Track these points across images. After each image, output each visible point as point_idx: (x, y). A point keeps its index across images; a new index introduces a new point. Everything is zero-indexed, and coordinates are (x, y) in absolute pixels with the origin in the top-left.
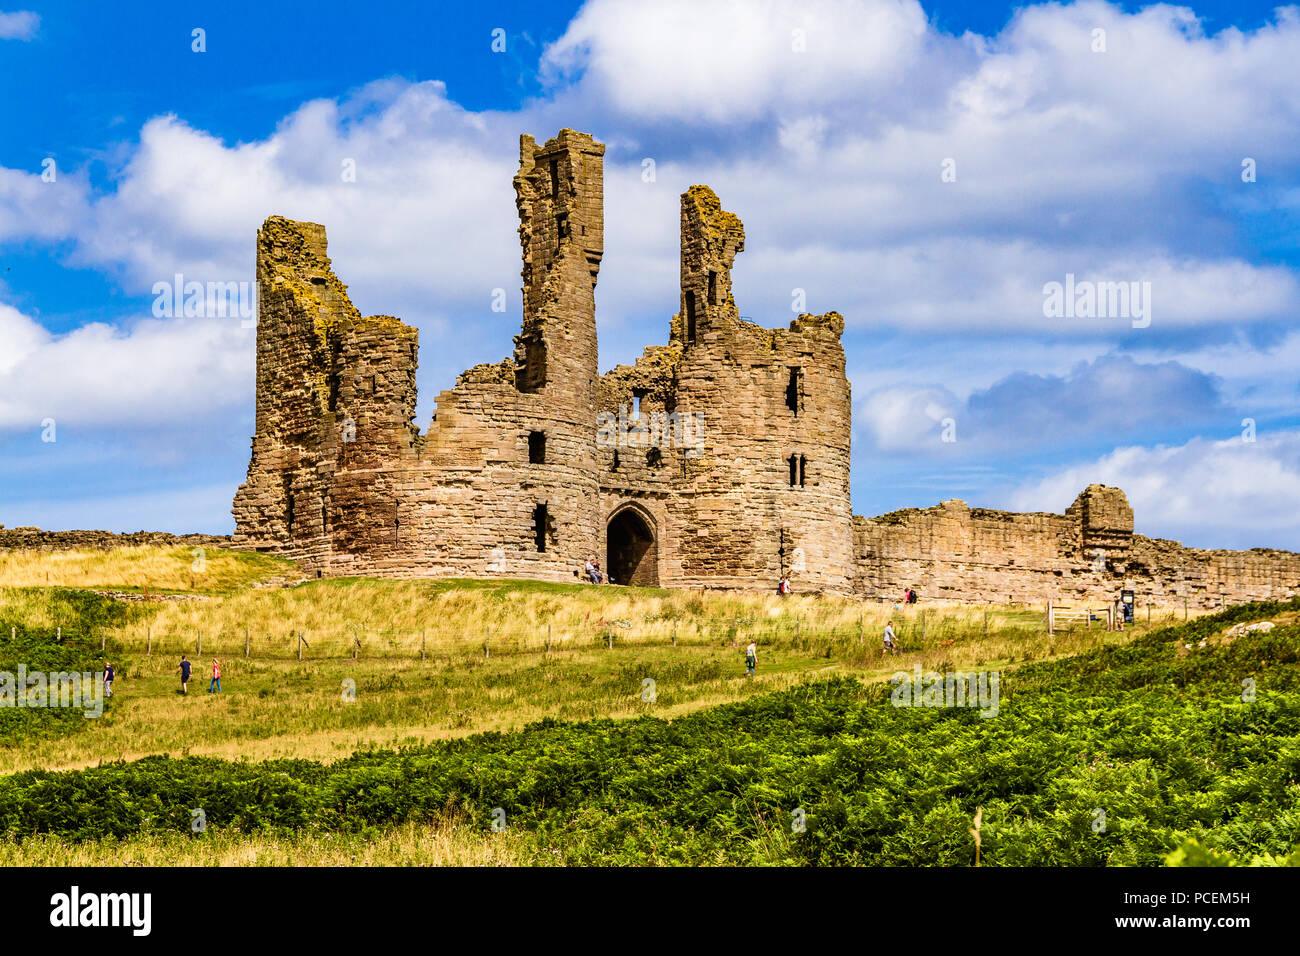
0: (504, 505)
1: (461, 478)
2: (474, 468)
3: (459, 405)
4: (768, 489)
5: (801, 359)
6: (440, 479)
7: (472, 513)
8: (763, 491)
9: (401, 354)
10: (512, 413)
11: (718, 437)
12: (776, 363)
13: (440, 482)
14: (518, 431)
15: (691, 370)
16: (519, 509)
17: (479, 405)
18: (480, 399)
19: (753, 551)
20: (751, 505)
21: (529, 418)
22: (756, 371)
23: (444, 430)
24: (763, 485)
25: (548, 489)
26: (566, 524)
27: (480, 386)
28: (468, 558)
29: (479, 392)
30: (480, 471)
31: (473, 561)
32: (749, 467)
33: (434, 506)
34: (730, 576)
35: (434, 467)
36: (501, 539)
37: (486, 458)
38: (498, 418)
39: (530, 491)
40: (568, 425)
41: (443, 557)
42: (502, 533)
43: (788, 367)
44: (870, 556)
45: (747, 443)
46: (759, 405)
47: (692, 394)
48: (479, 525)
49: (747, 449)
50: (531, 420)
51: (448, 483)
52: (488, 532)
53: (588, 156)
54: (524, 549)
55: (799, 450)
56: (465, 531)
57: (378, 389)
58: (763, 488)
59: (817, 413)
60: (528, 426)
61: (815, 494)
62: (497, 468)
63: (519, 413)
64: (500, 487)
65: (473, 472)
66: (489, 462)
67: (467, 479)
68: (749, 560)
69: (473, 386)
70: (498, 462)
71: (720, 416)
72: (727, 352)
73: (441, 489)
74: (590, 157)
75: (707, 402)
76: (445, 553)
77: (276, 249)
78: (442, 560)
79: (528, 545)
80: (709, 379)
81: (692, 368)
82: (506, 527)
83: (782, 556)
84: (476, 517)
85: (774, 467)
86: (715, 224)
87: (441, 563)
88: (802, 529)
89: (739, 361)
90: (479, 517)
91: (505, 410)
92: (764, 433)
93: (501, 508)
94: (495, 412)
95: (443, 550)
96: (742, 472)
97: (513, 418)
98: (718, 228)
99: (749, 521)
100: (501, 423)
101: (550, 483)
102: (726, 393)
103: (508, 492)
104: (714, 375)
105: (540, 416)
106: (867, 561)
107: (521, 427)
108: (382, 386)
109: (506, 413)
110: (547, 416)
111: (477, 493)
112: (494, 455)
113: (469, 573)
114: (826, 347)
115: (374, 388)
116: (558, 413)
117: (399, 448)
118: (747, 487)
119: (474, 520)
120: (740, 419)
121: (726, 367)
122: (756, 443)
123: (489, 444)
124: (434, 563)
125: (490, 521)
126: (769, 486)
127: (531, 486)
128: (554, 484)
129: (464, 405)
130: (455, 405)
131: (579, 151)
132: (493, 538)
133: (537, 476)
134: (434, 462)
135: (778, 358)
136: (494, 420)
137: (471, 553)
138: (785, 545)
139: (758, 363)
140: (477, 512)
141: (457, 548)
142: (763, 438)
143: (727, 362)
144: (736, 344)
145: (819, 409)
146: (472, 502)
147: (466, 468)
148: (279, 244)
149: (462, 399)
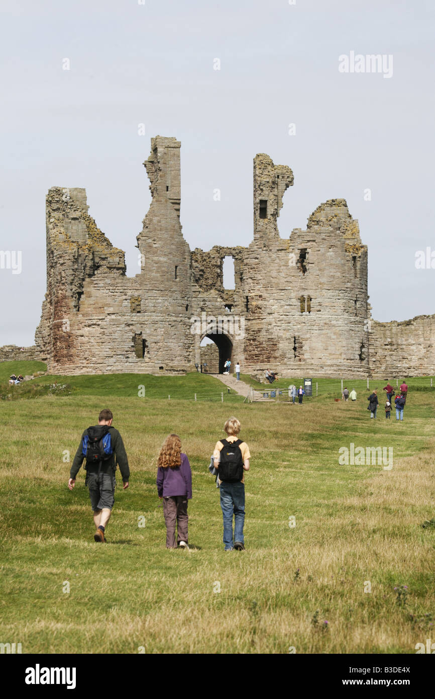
0: (116, 335)
1: (94, 323)
2: (101, 318)
3: (94, 285)
4: (287, 315)
5: (307, 244)
6: (85, 324)
7: (101, 341)
8: (285, 317)
9: (70, 261)
10: (119, 288)
11: (261, 289)
12: (291, 247)
13: (85, 326)
14: (124, 297)
15: (249, 254)
16: (125, 337)
17: (103, 285)
18: (102, 282)
19: (278, 349)
20: (277, 325)
21: (130, 290)
22: (280, 253)
23: (87, 299)
24: (284, 314)
25: (142, 325)
26: (156, 343)
27: (103, 275)
28: (98, 363)
29: (103, 279)
30: (104, 319)
31: (101, 365)
32: (278, 304)
33: (83, 338)
34: (266, 363)
35: (83, 318)
36: (115, 353)
37: (107, 312)
38: (113, 291)
39: (131, 327)
40: (156, 291)
41: (87, 364)
42: (115, 350)
43: (298, 249)
44: (391, 344)
45: (275, 291)
46: (281, 271)
47: (249, 267)
48: (103, 347)
49: (275, 294)
50: (131, 291)
51: (89, 326)
52: (108, 350)
53: (169, 149)
54: (128, 357)
55: (306, 294)
56: (97, 350)
57: (63, 279)
58: (285, 315)
59: (318, 272)
60: (129, 293)
61: (318, 316)
62: (113, 317)
63: (124, 288)
64: (114, 326)
65: (100, 319)
66: (109, 314)
67: (97, 323)
68: (277, 354)
69: (100, 275)
70: (114, 314)
71: (262, 278)
72: (264, 244)
73: (87, 329)
74: (172, 149)
75: (255, 271)
76: (88, 362)
77: (53, 204)
78: (88, 365)
79: (130, 356)
80: (257, 258)
81: (249, 253)
82: (118, 347)
83: (295, 351)
84: (102, 343)
85: (291, 303)
86: (268, 174)
87: (86, 367)
88: (308, 336)
89: (270, 248)
90: (104, 343)
91: (116, 287)
92: (284, 286)
93: (114, 337)
94: (111, 288)
95: (88, 360)
96: (273, 307)
97: (121, 291)
98: (270, 175)
99: (276, 334)
100: (115, 294)
101: (143, 323)
102: (264, 265)
103: (118, 329)
104: (258, 256)
105: (137, 288)
106: (389, 347)
107: (126, 295)
108: (64, 277)
109: (117, 288)
110: (142, 288)
111: (102, 330)
112: (111, 310)
113: (98, 371)
114: (326, 236)
115: (61, 278)
116: (149, 286)
117: (70, 309)
118: (276, 315)
119: (101, 344)
120: (271, 279)
121: (264, 252)
122: (280, 291)
123: (108, 305)
124: (83, 367)
125: (109, 344)
126: (288, 314)
127: (132, 325)
128: (146, 323)
129: (96, 285)
130: (92, 286)
131: (164, 147)
132: (110, 353)
133: (135, 320)
134: (83, 315)
135: (292, 244)
136: (112, 292)
137: (99, 361)
138: (297, 345)
139: (281, 248)
140: (102, 340)
141: (93, 359)
142: (284, 288)
143: (265, 249)
144: (269, 239)
145: (320, 270)
146: (100, 335)
147: (96, 318)
148: (54, 202)
149: (95, 282)
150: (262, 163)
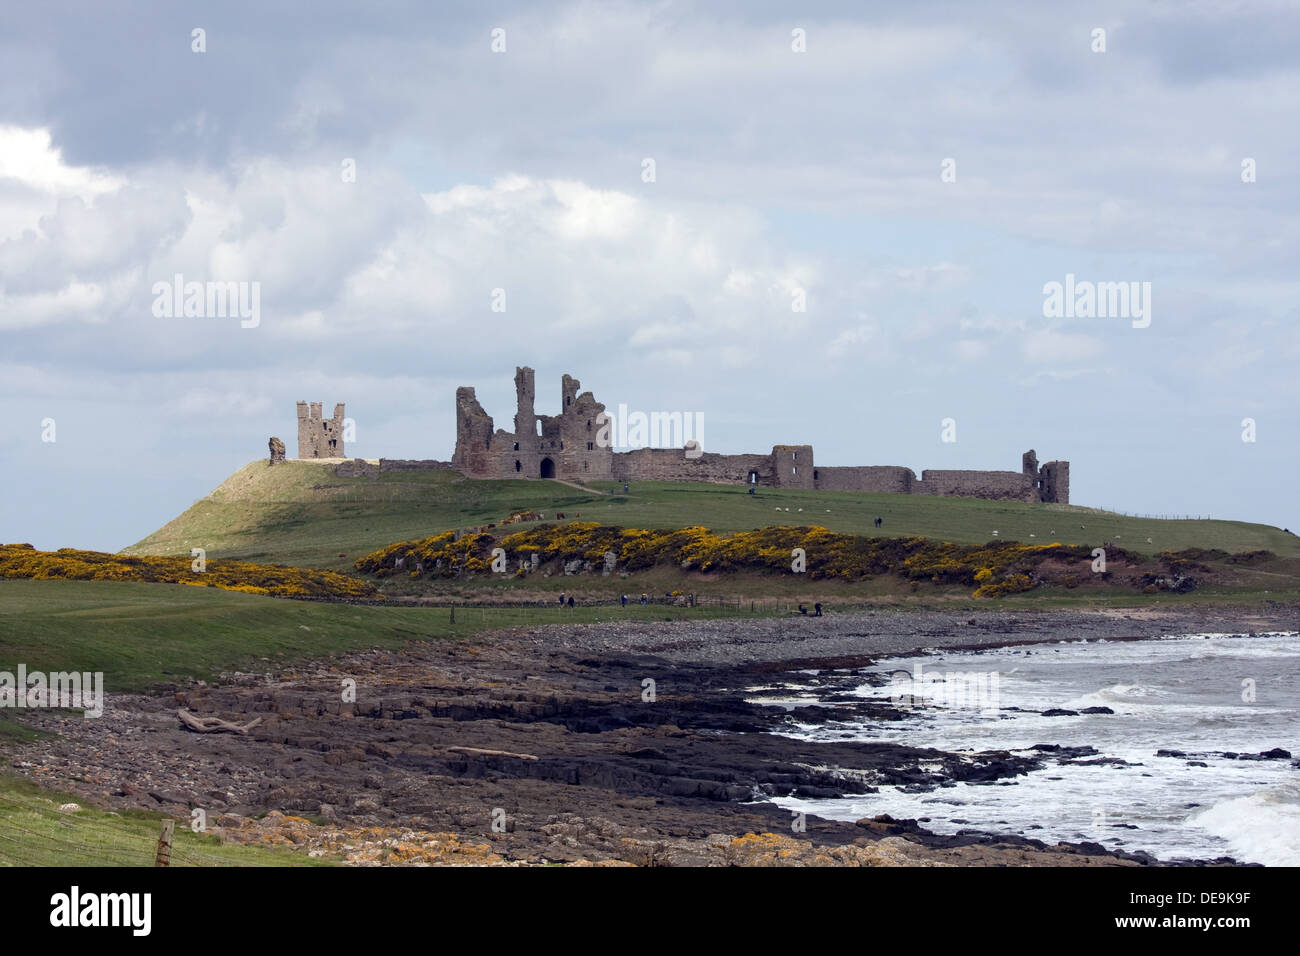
5: (591, 418)
8: (581, 452)
9: (483, 425)
11: (569, 439)
12: (584, 419)
14: (511, 443)
16: (512, 462)
17: (501, 438)
20: (577, 456)
22: (579, 422)
23: (493, 444)
26: (525, 464)
29: (501, 434)
30: (502, 453)
33: (491, 462)
34: (573, 473)
36: (507, 469)
40: (525, 441)
43: (587, 420)
45: (576, 440)
46: (579, 430)
47: (563, 428)
51: (494, 456)
52: (504, 468)
55: (590, 441)
56: (499, 467)
59: (596, 431)
60: (514, 442)
61: (595, 452)
62: (506, 452)
67: (499, 455)
68: (577, 469)
71: (569, 433)
72: (571, 417)
75: (566, 430)
78: (494, 475)
79: (515, 470)
81: (563, 421)
82: (509, 466)
83: (586, 468)
85: (584, 446)
88: (592, 461)
89: (574, 419)
90: (502, 464)
91: (508, 438)
93: (507, 462)
95: (494, 472)
96: (575, 447)
97: (510, 440)
98: (571, 385)
99: (577, 460)
101: (520, 455)
102: (570, 427)
103: (509, 458)
104: (568, 423)
108: (480, 433)
110: (520, 439)
111: (501, 459)
112: (505, 449)
116: (523, 438)
117: (483, 448)
118: (576, 451)
120: (574, 434)
121: (571, 421)
125: (505, 465)
127: (515, 456)
130: (496, 437)
134: (491, 451)
136: (505, 441)
138: (586, 465)
141: (497, 472)
142: (580, 439)
144: (573, 415)
147: (498, 452)
150: (566, 379)
